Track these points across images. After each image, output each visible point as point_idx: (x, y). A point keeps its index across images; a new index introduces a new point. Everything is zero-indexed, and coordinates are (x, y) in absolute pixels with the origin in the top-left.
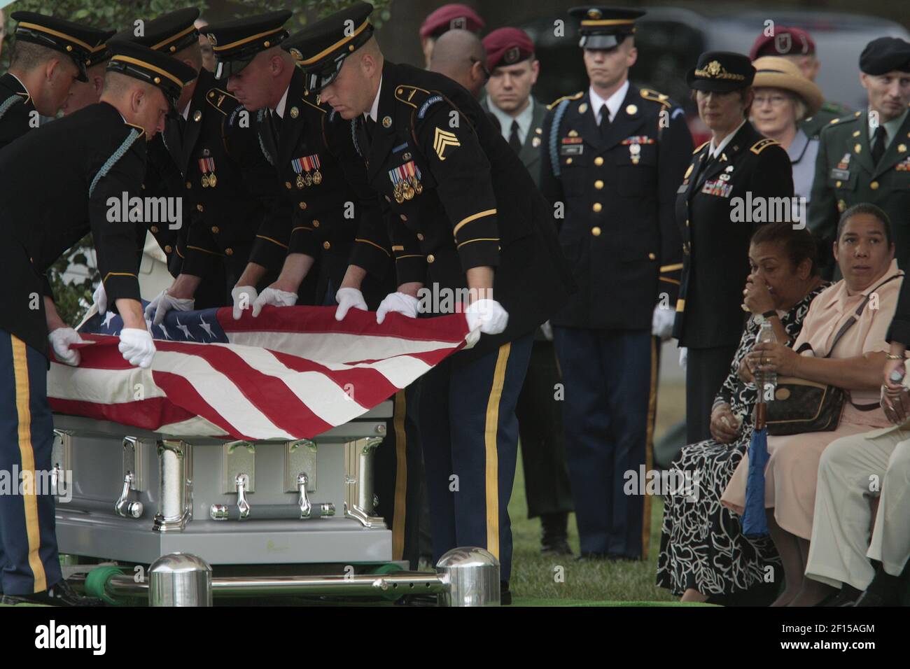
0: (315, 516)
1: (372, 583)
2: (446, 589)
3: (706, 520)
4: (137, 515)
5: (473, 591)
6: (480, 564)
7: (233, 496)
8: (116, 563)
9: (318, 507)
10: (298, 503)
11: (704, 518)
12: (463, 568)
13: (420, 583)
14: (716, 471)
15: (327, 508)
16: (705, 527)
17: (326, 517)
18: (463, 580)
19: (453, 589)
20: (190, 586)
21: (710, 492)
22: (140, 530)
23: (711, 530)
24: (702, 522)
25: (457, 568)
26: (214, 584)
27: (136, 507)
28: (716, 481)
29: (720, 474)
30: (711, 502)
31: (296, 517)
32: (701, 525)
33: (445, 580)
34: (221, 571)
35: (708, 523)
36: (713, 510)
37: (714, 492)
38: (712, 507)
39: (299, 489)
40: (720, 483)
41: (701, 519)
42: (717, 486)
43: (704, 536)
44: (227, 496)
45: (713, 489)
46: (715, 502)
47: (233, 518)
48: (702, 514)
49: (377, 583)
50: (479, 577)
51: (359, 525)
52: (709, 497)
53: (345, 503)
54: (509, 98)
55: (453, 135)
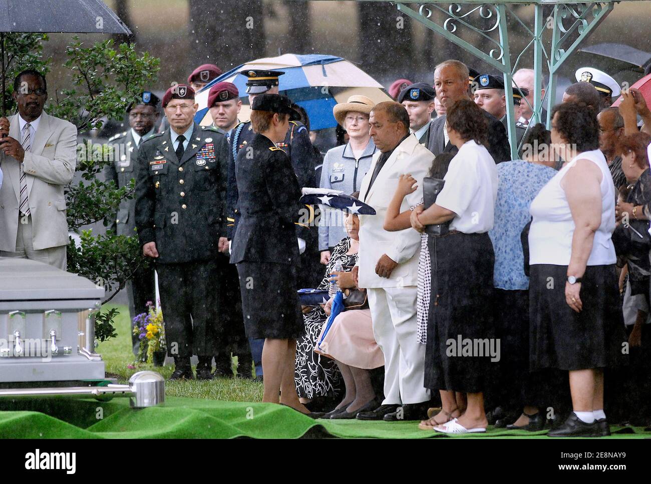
0: (60, 354)
1: (91, 392)
2: (134, 395)
3: (304, 355)
5: (149, 396)
6: (154, 381)
9: (62, 349)
11: (303, 354)
12: (143, 383)
13: (119, 392)
14: (312, 327)
15: (67, 349)
16: (304, 359)
17: (67, 354)
18: (144, 390)
19: (138, 396)
21: (307, 339)
23: (307, 361)
24: (302, 356)
25: (140, 383)
28: (311, 332)
29: (314, 329)
30: (308, 344)
32: (301, 358)
33: (134, 389)
35: (305, 356)
36: (309, 349)
37: (310, 339)
38: (308, 347)
39: (51, 338)
40: (313, 334)
41: (301, 354)
42: (311, 335)
43: (303, 364)
45: (309, 338)
46: (310, 344)
48: (302, 351)
49: (94, 391)
50: (153, 388)
51: (86, 359)
52: (306, 341)
53: (78, 346)
54: (222, 120)
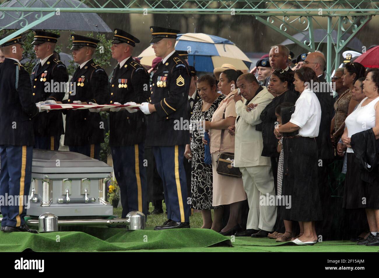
0: (90, 202)
1: (106, 222)
2: (129, 224)
4: (36, 202)
5: (137, 224)
6: (139, 216)
7: (65, 196)
8: (29, 216)
9: (90, 199)
10: (84, 198)
12: (134, 217)
13: (121, 222)
15: (93, 199)
17: (93, 202)
18: (134, 221)
19: (131, 224)
20: (51, 222)
22: (37, 206)
25: (132, 217)
26: (58, 222)
27: (36, 199)
31: (84, 202)
33: (128, 221)
34: (60, 218)
39: (85, 193)
44: (64, 196)
47: (65, 202)
49: (108, 222)
50: (139, 220)
51: (103, 204)
53: (99, 198)
55: (184, 80)
